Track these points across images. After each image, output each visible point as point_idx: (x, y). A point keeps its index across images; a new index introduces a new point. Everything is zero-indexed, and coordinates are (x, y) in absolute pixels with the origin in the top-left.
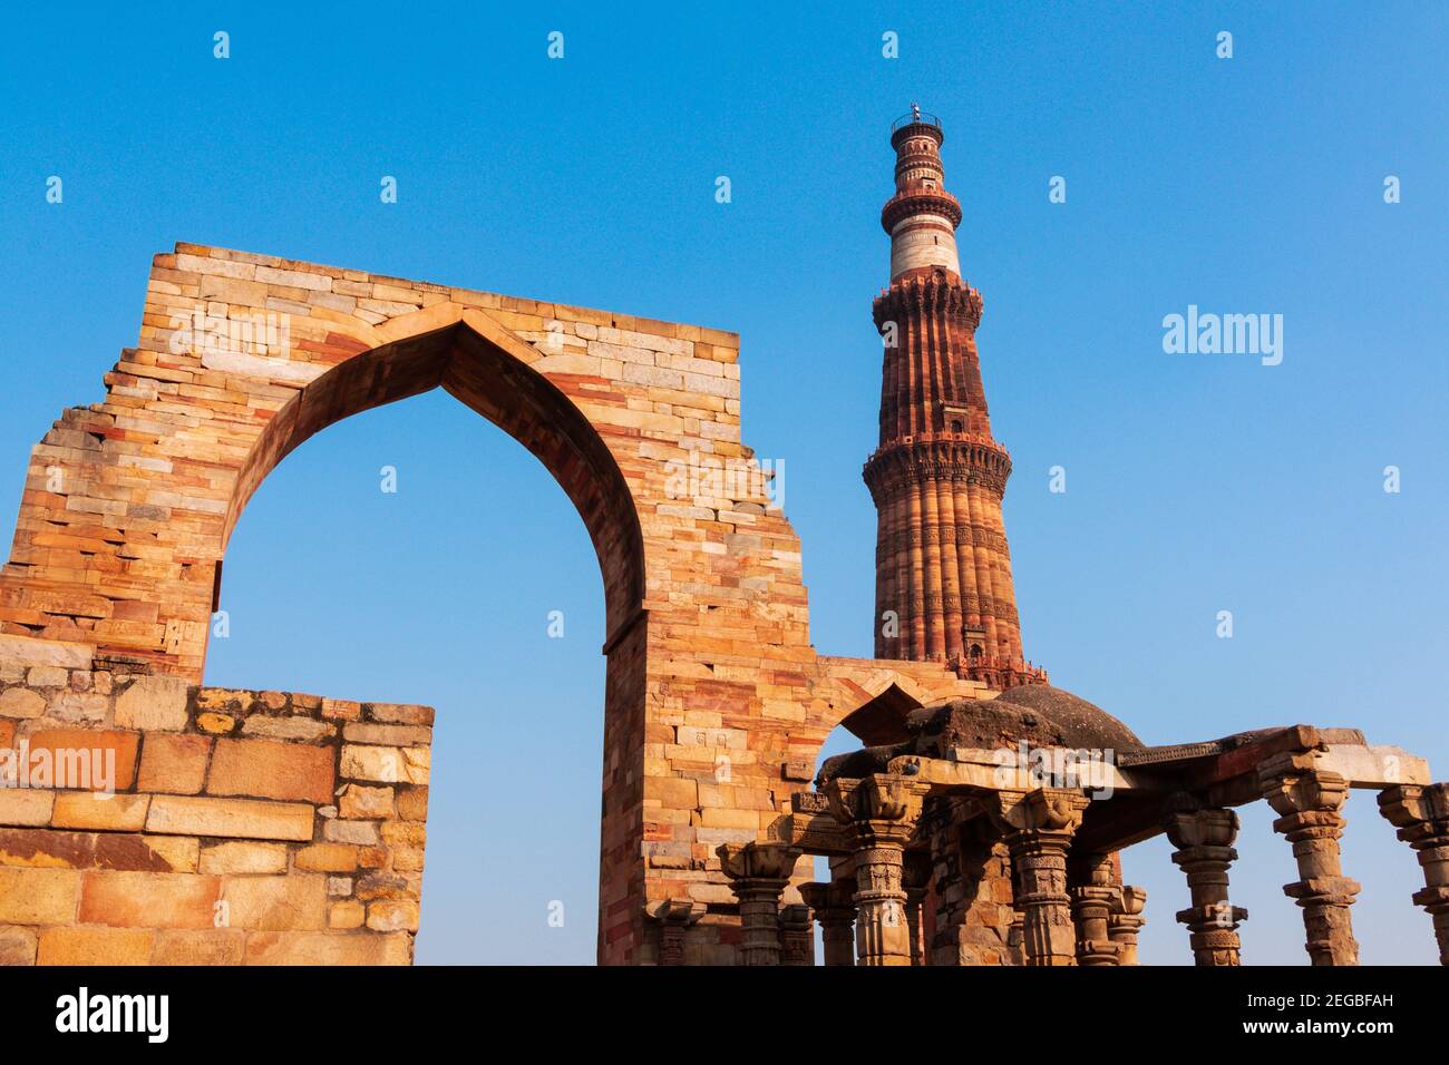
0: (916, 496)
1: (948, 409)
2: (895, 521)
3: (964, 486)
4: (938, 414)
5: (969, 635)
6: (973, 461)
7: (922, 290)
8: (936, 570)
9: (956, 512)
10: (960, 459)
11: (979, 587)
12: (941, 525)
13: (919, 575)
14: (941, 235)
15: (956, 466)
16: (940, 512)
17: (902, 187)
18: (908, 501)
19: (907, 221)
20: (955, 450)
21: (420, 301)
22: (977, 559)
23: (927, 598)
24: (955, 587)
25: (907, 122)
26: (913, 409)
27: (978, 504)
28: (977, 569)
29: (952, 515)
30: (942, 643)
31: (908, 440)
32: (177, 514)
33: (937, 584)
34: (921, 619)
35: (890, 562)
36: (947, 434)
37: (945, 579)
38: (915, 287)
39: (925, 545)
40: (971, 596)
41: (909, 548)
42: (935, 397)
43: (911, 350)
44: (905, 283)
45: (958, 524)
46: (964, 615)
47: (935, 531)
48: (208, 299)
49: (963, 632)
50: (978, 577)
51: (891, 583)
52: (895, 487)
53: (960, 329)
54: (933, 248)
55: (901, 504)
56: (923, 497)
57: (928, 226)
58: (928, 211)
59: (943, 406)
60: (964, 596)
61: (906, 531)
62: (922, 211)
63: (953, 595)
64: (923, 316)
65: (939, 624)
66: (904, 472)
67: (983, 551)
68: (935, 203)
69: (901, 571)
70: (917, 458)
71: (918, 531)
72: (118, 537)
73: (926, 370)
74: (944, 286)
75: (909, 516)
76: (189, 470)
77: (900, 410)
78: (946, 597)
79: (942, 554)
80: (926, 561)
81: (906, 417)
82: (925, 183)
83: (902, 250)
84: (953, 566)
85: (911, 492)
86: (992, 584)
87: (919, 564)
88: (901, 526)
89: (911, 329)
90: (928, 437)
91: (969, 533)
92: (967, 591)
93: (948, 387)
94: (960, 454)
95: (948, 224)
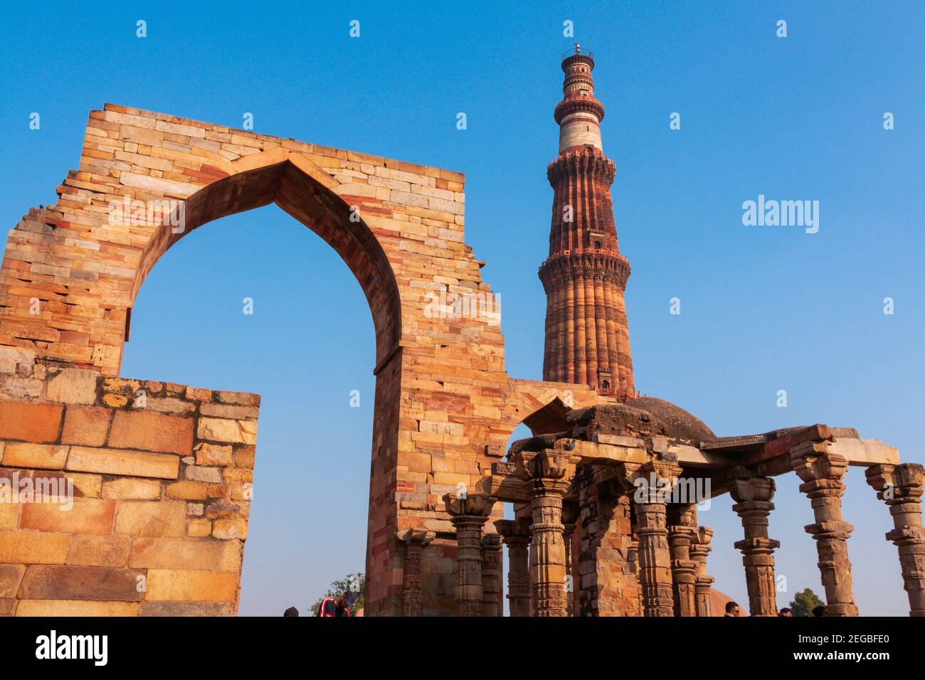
0: (571, 288)
1: (592, 234)
2: (558, 303)
3: (601, 282)
4: (586, 237)
5: (601, 374)
6: (607, 266)
7: (578, 159)
8: (582, 333)
9: (595, 298)
10: (599, 265)
11: (608, 345)
12: (586, 306)
13: (571, 337)
14: (591, 125)
15: (596, 270)
16: (586, 298)
17: (568, 94)
18: (566, 290)
19: (570, 116)
20: (596, 260)
21: (261, 146)
22: (608, 328)
23: (576, 350)
24: (594, 344)
25: (573, 55)
26: (571, 233)
27: (609, 293)
28: (608, 334)
29: (593, 300)
30: (585, 377)
31: (567, 253)
32: (102, 277)
33: (582, 343)
34: (572, 364)
35: (554, 328)
36: (591, 250)
37: (587, 339)
38: (574, 158)
39: (576, 318)
40: (604, 351)
41: (566, 320)
42: (584, 227)
43: (571, 196)
44: (568, 155)
45: (597, 306)
46: (599, 362)
47: (582, 309)
48: (125, 140)
49: (598, 372)
50: (608, 339)
51: (554, 341)
52: (558, 281)
53: (601, 185)
54: (586, 134)
55: (562, 293)
56: (575, 288)
57: (583, 120)
58: (584, 111)
59: (589, 232)
60: (599, 350)
61: (565, 309)
62: (580, 110)
63: (592, 350)
64: (579, 175)
65: (583, 367)
66: (564, 272)
67: (612, 323)
68: (588, 106)
69: (560, 333)
70: (572, 264)
71: (572, 309)
72: (64, 291)
73: (579, 210)
74: (592, 157)
75: (566, 300)
76: (111, 249)
77: (563, 234)
78: (588, 350)
79: (586, 323)
80: (576, 328)
81: (567, 238)
82: (582, 93)
83: (566, 135)
84: (593, 332)
85: (568, 284)
86: (617, 343)
87: (572, 330)
88: (561, 306)
89: (571, 184)
90: (579, 251)
91: (604, 311)
92: (601, 347)
93: (593, 221)
94: (599, 262)
95: (596, 119)
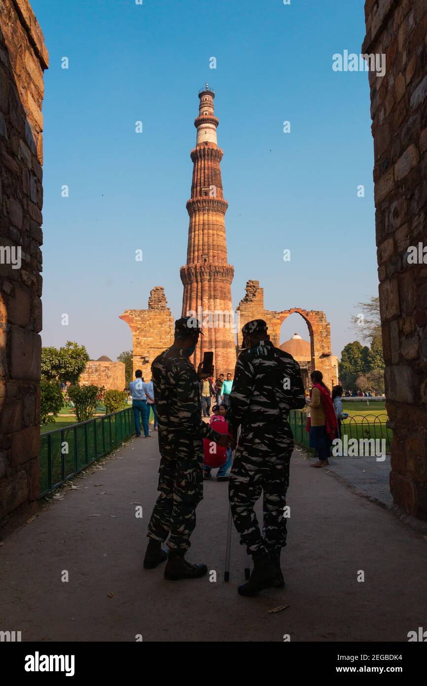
3: (207, 212)
5: (203, 256)
6: (208, 204)
8: (197, 238)
9: (203, 220)
10: (204, 204)
11: (208, 242)
12: (199, 225)
13: (193, 240)
14: (209, 130)
16: (199, 221)
17: (200, 114)
18: (192, 218)
19: (200, 126)
20: (202, 202)
22: (208, 233)
23: (194, 246)
25: (205, 90)
26: (195, 189)
28: (208, 236)
30: (197, 259)
33: (196, 242)
34: (192, 253)
38: (200, 149)
41: (192, 232)
42: (200, 186)
44: (198, 148)
45: (204, 224)
46: (203, 250)
47: (197, 227)
50: (208, 239)
52: (193, 211)
53: (216, 163)
54: (205, 136)
56: (195, 217)
57: (204, 128)
58: (204, 123)
59: (202, 188)
60: (203, 245)
61: (191, 227)
62: (202, 123)
63: (200, 245)
65: (196, 254)
66: (195, 208)
67: (210, 231)
68: (206, 120)
70: (193, 205)
73: (199, 177)
75: (191, 223)
79: (198, 233)
82: (204, 113)
83: (199, 136)
84: (201, 237)
85: (197, 214)
87: (193, 237)
91: (207, 227)
92: (205, 244)
93: (205, 182)
95: (214, 127)
